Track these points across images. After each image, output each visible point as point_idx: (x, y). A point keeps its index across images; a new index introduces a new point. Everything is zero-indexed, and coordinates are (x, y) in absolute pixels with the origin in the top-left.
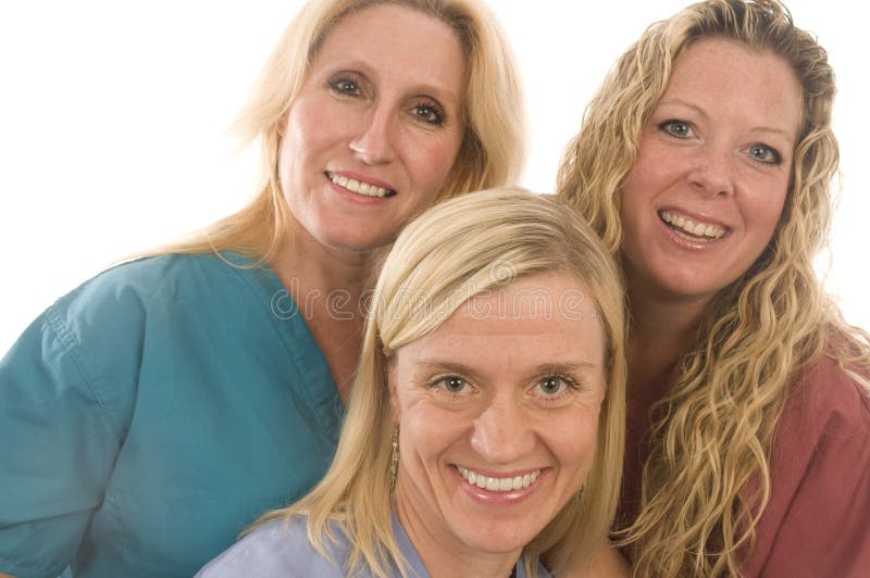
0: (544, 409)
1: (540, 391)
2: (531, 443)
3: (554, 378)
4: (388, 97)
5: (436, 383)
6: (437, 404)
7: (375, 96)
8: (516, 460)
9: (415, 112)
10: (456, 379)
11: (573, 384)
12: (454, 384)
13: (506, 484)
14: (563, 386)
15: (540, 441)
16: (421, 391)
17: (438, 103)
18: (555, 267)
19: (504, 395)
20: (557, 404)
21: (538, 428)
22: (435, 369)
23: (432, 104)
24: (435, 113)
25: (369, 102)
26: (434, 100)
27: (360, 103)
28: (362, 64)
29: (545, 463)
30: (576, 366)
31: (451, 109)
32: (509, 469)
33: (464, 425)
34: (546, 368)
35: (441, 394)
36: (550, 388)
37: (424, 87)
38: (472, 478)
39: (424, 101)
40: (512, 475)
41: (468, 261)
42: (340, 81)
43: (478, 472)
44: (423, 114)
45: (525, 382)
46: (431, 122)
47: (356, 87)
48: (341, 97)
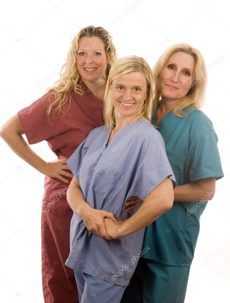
0: (135, 93)
1: (135, 90)
2: (132, 98)
3: (137, 88)
4: (179, 70)
5: (118, 88)
6: (118, 91)
7: (176, 69)
8: (129, 101)
9: (184, 73)
10: (121, 87)
11: (140, 90)
12: (121, 88)
13: (128, 105)
14: (139, 90)
15: (134, 98)
16: (115, 89)
17: (189, 71)
18: (138, 71)
19: (129, 90)
20: (137, 93)
21: (134, 96)
22: (118, 85)
23: (188, 71)
24: (188, 73)
25: (175, 70)
26: (188, 70)
27: (173, 71)
28: (174, 63)
29: (134, 102)
30: (141, 87)
31: (191, 72)
32: (128, 102)
33: (122, 95)
34: (136, 87)
35: (119, 89)
36: (136, 90)
37: (186, 68)
38: (123, 103)
39: (186, 71)
40: (129, 103)
41: (125, 68)
42: (170, 66)
43: (124, 102)
44: (186, 73)
45: (132, 88)
46: (187, 75)
47: (173, 67)
48: (170, 69)
